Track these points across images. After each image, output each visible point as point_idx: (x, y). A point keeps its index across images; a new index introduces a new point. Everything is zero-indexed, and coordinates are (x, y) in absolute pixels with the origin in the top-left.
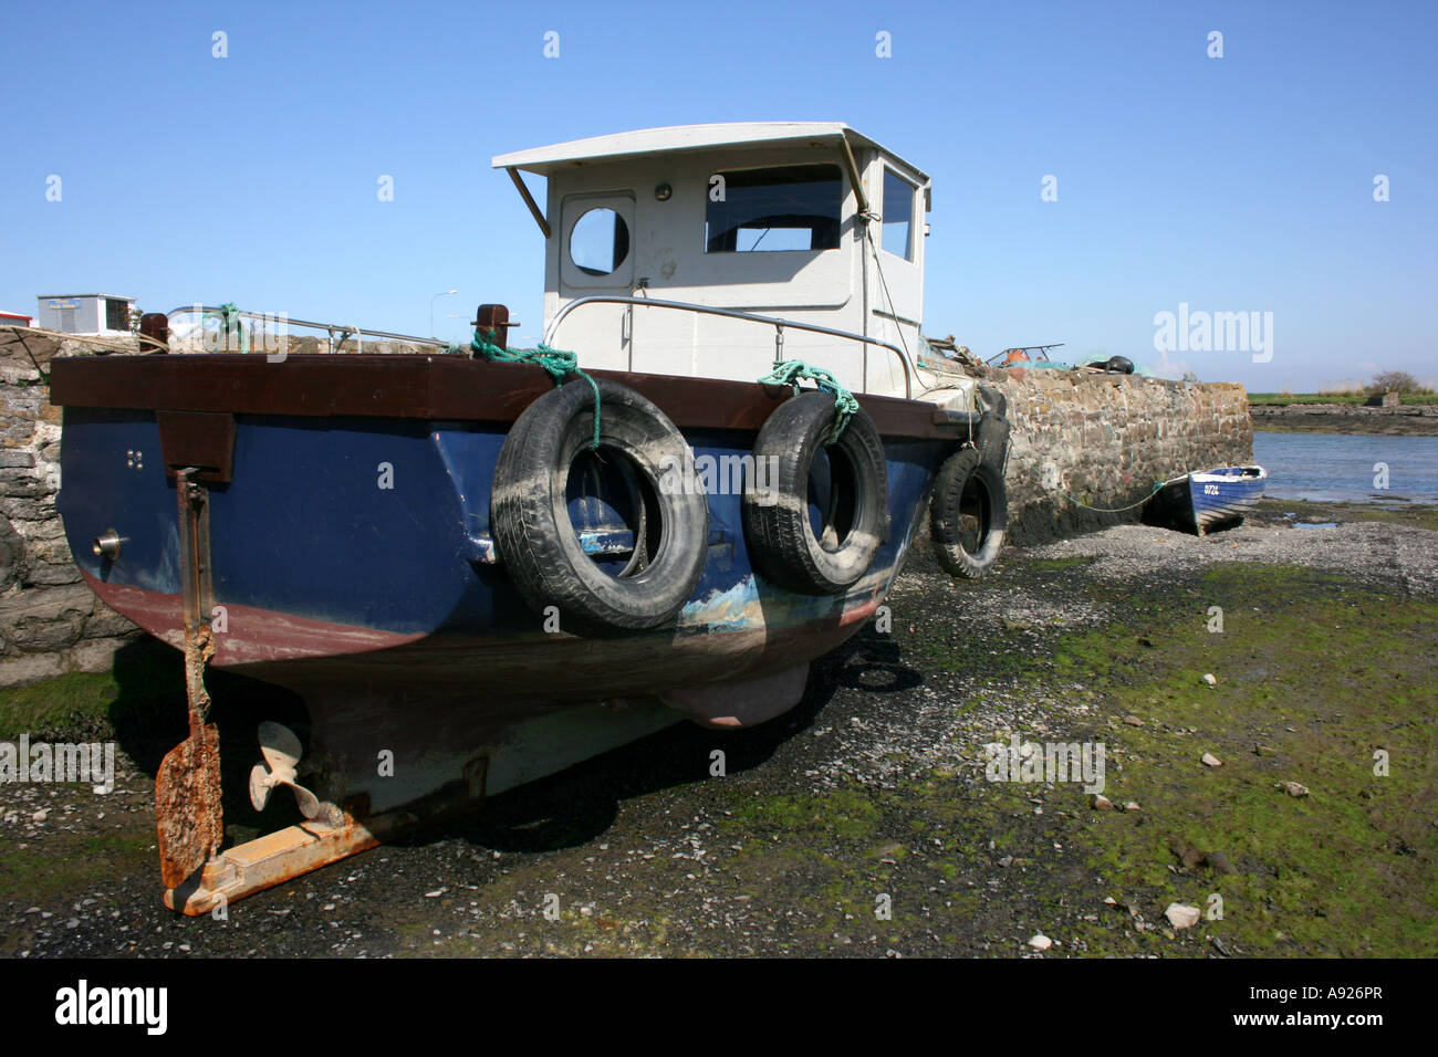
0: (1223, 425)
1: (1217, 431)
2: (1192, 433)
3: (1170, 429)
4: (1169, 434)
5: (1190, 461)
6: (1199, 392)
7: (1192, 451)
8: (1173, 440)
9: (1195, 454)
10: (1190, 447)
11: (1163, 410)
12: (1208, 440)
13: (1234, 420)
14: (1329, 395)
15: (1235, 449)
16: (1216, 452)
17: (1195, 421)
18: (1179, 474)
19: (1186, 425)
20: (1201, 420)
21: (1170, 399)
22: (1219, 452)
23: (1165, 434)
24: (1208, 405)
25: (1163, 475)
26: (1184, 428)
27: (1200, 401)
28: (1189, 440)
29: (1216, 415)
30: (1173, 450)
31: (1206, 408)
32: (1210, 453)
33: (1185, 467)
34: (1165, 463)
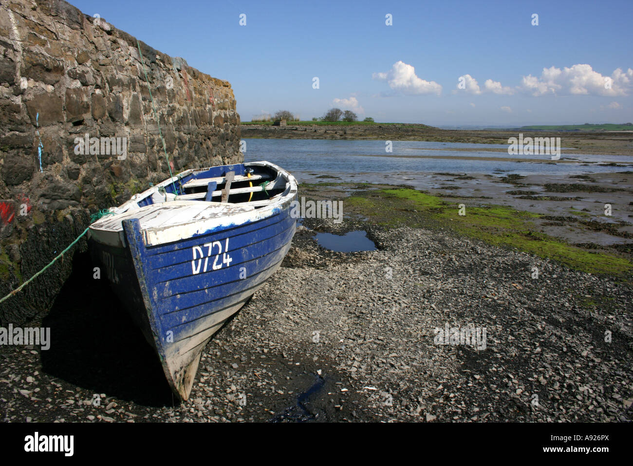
0: (216, 118)
1: (210, 124)
2: (181, 121)
3: (147, 111)
4: (146, 118)
5: (180, 155)
6: (189, 77)
7: (182, 143)
8: (151, 127)
9: (186, 148)
10: (180, 138)
11: (133, 81)
12: (202, 132)
13: (225, 115)
14: (256, 121)
15: (227, 143)
16: (211, 146)
17: (185, 107)
18: (163, 175)
19: (172, 110)
20: (193, 108)
21: (146, 69)
22: (214, 145)
23: (135, 116)
24: (201, 94)
25: (133, 182)
26: (170, 114)
27: (192, 88)
28: (178, 130)
29: (209, 106)
30: (152, 141)
31: (198, 96)
32: (204, 146)
33: (171, 164)
34: (138, 161)
